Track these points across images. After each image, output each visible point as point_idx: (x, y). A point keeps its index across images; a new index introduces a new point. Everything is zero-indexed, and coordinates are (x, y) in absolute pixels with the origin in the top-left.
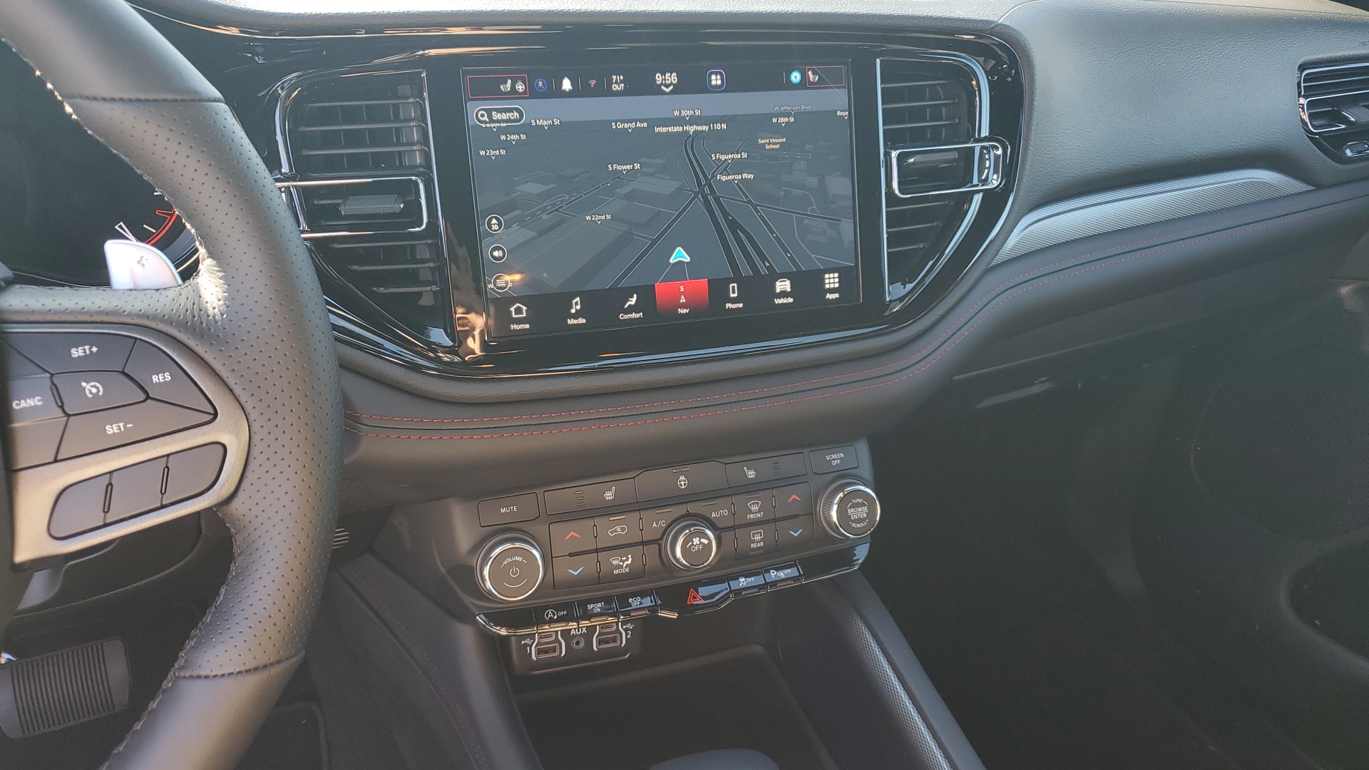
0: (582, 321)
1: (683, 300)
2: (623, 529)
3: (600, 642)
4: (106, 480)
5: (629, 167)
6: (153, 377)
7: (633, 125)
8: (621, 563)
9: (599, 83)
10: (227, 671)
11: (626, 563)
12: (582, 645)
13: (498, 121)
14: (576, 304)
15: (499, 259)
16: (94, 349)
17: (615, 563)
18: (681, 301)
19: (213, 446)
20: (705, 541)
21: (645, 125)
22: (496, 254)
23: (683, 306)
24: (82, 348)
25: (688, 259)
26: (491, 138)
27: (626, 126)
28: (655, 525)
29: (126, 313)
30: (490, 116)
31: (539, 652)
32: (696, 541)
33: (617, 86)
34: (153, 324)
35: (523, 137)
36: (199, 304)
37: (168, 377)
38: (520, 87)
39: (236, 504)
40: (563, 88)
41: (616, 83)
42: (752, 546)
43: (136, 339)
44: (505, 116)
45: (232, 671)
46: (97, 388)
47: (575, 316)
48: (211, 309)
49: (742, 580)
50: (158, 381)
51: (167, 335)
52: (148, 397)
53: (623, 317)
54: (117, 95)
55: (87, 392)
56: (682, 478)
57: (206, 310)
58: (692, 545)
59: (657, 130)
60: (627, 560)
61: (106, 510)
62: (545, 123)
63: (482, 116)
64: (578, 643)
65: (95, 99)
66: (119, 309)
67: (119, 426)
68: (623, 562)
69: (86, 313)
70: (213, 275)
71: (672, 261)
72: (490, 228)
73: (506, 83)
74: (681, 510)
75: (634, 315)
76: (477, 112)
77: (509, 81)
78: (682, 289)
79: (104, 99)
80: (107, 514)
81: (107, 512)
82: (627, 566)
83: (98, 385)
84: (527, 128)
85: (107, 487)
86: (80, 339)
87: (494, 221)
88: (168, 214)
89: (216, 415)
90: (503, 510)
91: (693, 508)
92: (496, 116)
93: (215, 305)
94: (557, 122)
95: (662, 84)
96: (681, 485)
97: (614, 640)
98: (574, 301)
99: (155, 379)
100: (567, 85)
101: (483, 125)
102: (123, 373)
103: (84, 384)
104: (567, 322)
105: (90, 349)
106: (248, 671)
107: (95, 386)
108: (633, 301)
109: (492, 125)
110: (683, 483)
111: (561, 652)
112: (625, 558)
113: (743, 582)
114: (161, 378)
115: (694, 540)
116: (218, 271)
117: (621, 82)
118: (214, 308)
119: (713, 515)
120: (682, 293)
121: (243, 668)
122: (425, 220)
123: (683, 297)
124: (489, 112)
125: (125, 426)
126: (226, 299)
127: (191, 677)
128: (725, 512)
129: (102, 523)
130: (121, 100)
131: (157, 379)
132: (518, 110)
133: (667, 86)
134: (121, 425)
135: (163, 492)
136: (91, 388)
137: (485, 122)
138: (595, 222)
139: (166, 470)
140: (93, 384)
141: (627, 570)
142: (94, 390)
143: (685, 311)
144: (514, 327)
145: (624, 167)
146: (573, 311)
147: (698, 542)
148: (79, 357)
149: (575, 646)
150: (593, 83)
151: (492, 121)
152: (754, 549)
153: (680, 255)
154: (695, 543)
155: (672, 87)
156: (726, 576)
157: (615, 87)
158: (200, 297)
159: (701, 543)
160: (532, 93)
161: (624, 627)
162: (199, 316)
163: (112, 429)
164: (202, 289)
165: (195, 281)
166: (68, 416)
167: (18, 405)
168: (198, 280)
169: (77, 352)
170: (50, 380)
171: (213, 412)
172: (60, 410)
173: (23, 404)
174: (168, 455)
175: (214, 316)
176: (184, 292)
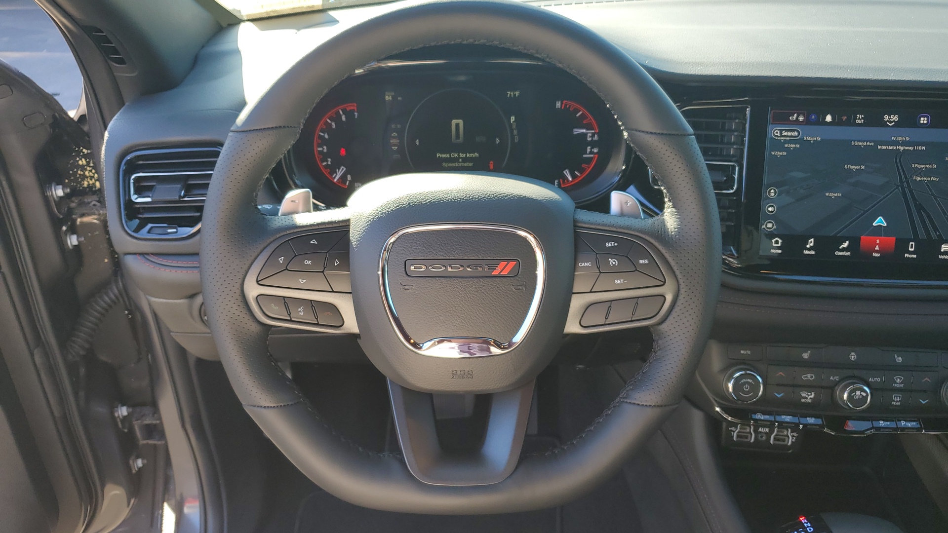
0: (812, 252)
1: (877, 248)
2: (812, 377)
3: (775, 439)
4: (609, 304)
5: (858, 167)
7: (865, 144)
8: (807, 396)
9: (849, 119)
10: (648, 404)
11: (810, 397)
12: (764, 438)
13: (785, 136)
14: (811, 242)
15: (772, 212)
16: (616, 244)
17: (803, 395)
18: (876, 249)
19: (660, 297)
20: (864, 394)
21: (872, 144)
22: (770, 209)
23: (877, 252)
24: (611, 243)
25: (885, 225)
26: (778, 145)
27: (860, 144)
28: (832, 378)
29: (632, 229)
30: (781, 133)
31: (738, 436)
32: (858, 393)
33: (859, 121)
34: (643, 236)
35: (798, 146)
36: (664, 230)
37: (647, 262)
38: (801, 119)
39: (664, 327)
40: (826, 120)
41: (859, 119)
42: (893, 403)
43: (636, 242)
44: (789, 134)
45: (651, 404)
47: (809, 249)
48: (670, 232)
49: (881, 422)
51: (649, 242)
52: (636, 270)
53: (837, 253)
54: (654, 131)
55: (611, 263)
56: (853, 354)
58: (855, 394)
59: (879, 147)
60: (811, 395)
61: (606, 318)
62: (812, 139)
63: (777, 133)
64: (762, 437)
65: (643, 132)
66: (629, 227)
68: (809, 395)
69: (615, 227)
71: (874, 224)
72: (770, 194)
73: (793, 115)
74: (850, 372)
75: (844, 253)
76: (775, 132)
77: (796, 115)
78: (878, 241)
79: (647, 132)
80: (607, 320)
82: (811, 398)
83: (616, 261)
84: (801, 141)
85: (609, 307)
86: (611, 239)
87: (772, 191)
88: (587, 167)
89: (665, 282)
90: (742, 352)
91: (856, 373)
92: (784, 133)
93: (673, 230)
94: (819, 139)
95: (888, 121)
96: (852, 358)
97: (784, 440)
98: (810, 241)
99: (641, 262)
100: (829, 118)
101: (776, 138)
102: (627, 257)
103: (610, 259)
104: (803, 252)
105: (614, 244)
106: (658, 406)
107: (614, 261)
108: (845, 245)
109: (782, 138)
110: (853, 357)
111: (751, 440)
112: (809, 394)
113: (882, 423)
114: (644, 262)
115: (857, 392)
116: (677, 215)
117: (862, 118)
118: (672, 232)
119: (870, 380)
120: (878, 244)
121: (656, 404)
122: (735, 188)
123: (877, 246)
124: (781, 131)
125: (623, 281)
126: (679, 229)
127: (630, 403)
128: (878, 380)
129: (603, 323)
130: (655, 133)
132: (798, 131)
133: (891, 122)
134: (622, 280)
135: (633, 314)
136: (613, 262)
137: (777, 136)
138: (831, 197)
139: (636, 304)
140: (614, 260)
141: (810, 401)
142: (614, 263)
143: (877, 255)
144: (773, 251)
145: (855, 167)
146: (808, 246)
147: (859, 394)
148: (609, 247)
149: (760, 438)
150: (844, 118)
151: (781, 136)
152: (893, 405)
153: (880, 221)
154: (857, 394)
155: (894, 123)
156: (870, 417)
157: (858, 121)
158: (665, 225)
159: (861, 394)
160: (807, 122)
161: (792, 434)
162: (664, 235)
163: (617, 282)
164: (666, 222)
165: (662, 217)
166: (600, 272)
167: (581, 264)
168: (664, 217)
169: (608, 245)
170: (595, 256)
171: (663, 281)
172: (598, 270)
173: (583, 265)
174: (638, 298)
175: (672, 235)
176: (656, 222)
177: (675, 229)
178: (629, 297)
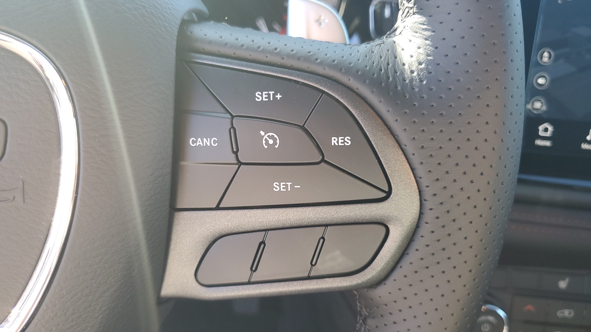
4: (259, 237)
6: (333, 138)
19: (375, 225)
24: (267, 93)
29: (318, 61)
34: (344, 79)
36: (394, 66)
39: (381, 292)
43: (323, 92)
46: (275, 140)
48: (408, 72)
50: (337, 144)
51: (357, 94)
52: (323, 160)
57: (402, 73)
61: (254, 269)
66: (311, 55)
67: (287, 185)
69: (278, 54)
70: (417, 35)
81: (255, 271)
85: (260, 244)
86: (267, 82)
89: (389, 193)
93: (414, 68)
99: (334, 141)
102: (303, 128)
103: (262, 133)
105: (274, 95)
107: (271, 137)
114: (340, 141)
116: (426, 30)
125: (292, 186)
126: (428, 63)
129: (247, 280)
131: (335, 142)
134: (289, 184)
135: (313, 263)
139: (322, 240)
140: (271, 134)
142: (271, 142)
148: (262, 102)
158: (396, 58)
162: (394, 78)
163: (279, 187)
164: (399, 49)
165: (390, 40)
166: (240, 164)
167: (194, 142)
168: (395, 39)
169: (261, 97)
170: (229, 121)
171: (387, 190)
172: (233, 156)
173: (199, 142)
174: (326, 225)
175: (412, 80)
176: (376, 50)
177: (420, 64)
178: (305, 224)
